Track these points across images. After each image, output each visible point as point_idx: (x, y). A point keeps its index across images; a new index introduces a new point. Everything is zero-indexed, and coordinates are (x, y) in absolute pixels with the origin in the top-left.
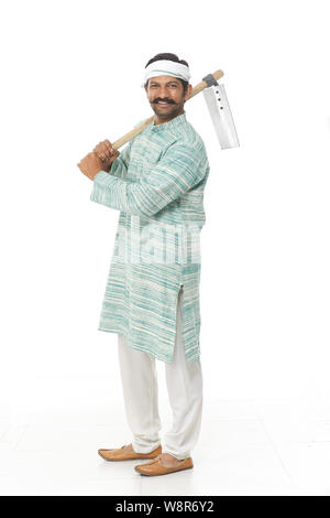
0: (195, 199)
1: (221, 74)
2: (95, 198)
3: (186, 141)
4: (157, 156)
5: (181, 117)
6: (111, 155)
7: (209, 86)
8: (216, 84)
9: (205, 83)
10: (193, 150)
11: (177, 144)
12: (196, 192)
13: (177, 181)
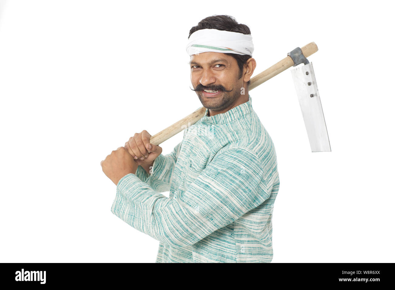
0: (255, 226)
1: (313, 48)
2: (116, 210)
3: (244, 145)
4: (202, 161)
5: (243, 107)
6: (148, 153)
7: (295, 64)
8: (306, 62)
9: (290, 61)
10: (252, 159)
11: (231, 147)
12: (256, 217)
13: (225, 201)
